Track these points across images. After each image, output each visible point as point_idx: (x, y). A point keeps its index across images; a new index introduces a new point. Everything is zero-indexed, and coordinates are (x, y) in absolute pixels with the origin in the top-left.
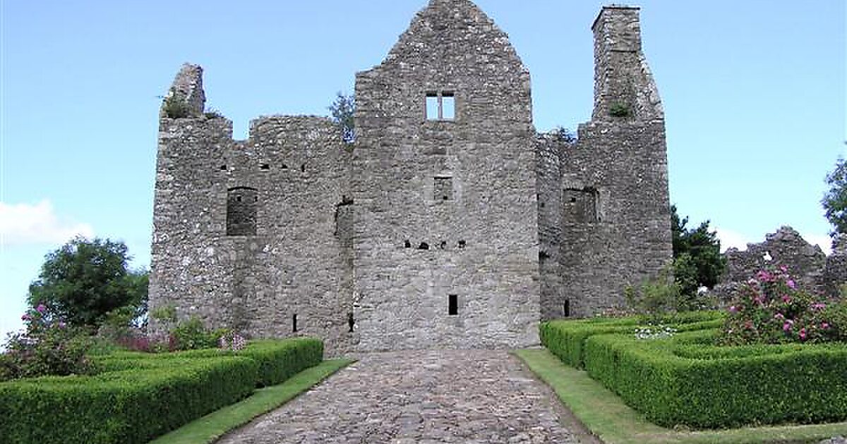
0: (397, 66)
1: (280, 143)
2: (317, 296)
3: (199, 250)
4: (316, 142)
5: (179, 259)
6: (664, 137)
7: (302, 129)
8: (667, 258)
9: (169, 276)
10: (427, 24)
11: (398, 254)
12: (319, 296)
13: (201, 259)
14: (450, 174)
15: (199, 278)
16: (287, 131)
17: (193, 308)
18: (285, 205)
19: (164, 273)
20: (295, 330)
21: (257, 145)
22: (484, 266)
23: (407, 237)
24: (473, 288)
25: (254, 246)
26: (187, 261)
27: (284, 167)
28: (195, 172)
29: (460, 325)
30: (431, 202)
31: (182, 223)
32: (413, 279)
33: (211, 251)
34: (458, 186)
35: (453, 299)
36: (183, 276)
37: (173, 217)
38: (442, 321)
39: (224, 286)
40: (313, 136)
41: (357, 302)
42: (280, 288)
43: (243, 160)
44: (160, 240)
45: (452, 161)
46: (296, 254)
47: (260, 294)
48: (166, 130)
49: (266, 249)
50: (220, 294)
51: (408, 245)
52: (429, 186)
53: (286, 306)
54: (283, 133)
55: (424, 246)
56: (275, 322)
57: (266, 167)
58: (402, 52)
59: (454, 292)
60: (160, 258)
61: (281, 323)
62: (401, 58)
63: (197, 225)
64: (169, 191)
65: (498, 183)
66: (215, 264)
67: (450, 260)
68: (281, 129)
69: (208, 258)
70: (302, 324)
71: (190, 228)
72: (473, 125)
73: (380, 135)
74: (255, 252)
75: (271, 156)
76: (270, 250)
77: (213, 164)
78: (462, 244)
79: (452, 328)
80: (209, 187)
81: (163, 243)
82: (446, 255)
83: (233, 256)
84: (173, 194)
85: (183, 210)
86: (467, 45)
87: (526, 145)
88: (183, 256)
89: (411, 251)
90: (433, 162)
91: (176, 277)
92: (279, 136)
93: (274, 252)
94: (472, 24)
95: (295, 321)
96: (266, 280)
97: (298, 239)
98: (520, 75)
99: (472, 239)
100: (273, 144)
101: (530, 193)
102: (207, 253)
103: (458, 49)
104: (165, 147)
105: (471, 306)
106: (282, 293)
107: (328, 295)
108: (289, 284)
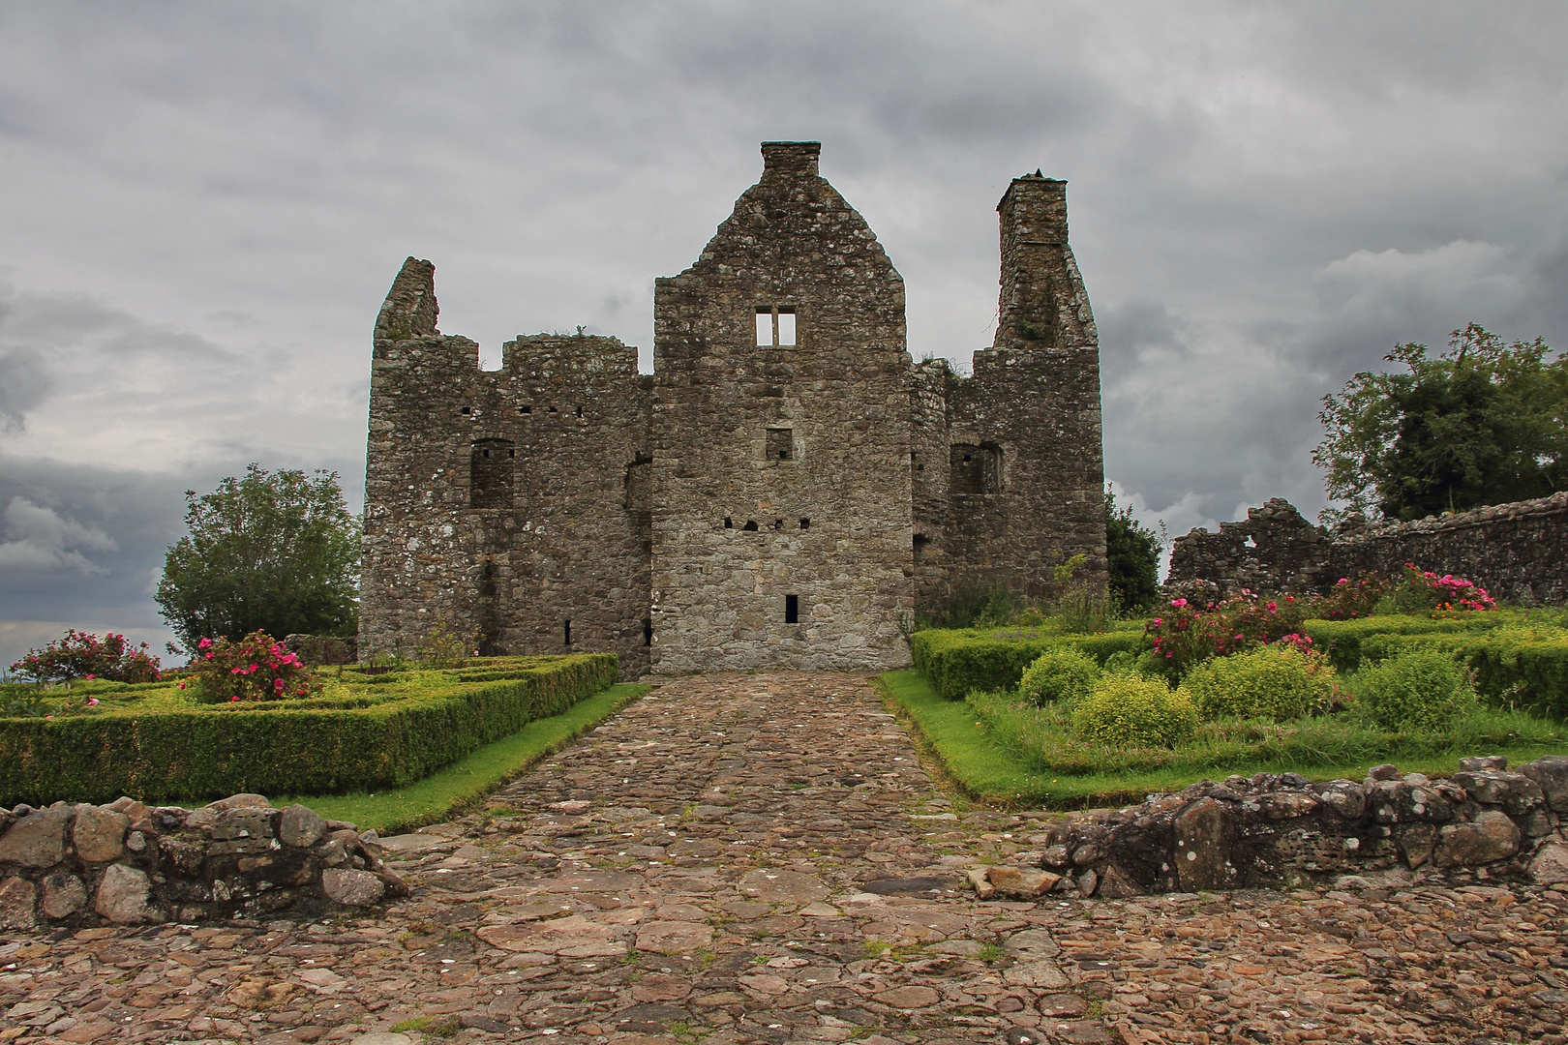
0: (715, 270)
1: (548, 376)
2: (598, 594)
3: (431, 529)
4: (598, 375)
5: (403, 541)
6: (1096, 372)
7: (578, 356)
9: (389, 565)
10: (758, 209)
11: (715, 538)
12: (601, 594)
13: (434, 542)
14: (789, 424)
15: (431, 568)
16: (556, 359)
17: (424, 610)
18: (554, 465)
19: (382, 561)
20: (568, 642)
21: (514, 378)
22: (835, 555)
23: (728, 513)
24: (819, 586)
25: (509, 524)
26: (414, 544)
27: (553, 410)
28: (426, 417)
29: (800, 637)
30: (760, 464)
31: (407, 490)
32: (735, 572)
33: (448, 530)
34: (800, 443)
35: (792, 602)
36: (409, 565)
37: (394, 481)
38: (778, 636)
39: (467, 580)
40: (594, 365)
41: (657, 604)
42: (546, 583)
43: (494, 401)
44: (376, 514)
45: (792, 406)
46: (570, 535)
47: (518, 593)
48: (384, 357)
49: (528, 526)
50: (461, 591)
51: (728, 524)
52: (760, 443)
53: (555, 608)
54: (550, 361)
55: (751, 526)
56: (538, 631)
57: (526, 409)
58: (722, 248)
59: (793, 591)
61: (548, 632)
62: (720, 258)
63: (429, 493)
64: (388, 444)
65: (857, 437)
66: (454, 548)
67: (790, 545)
68: (548, 356)
69: (444, 539)
70: (578, 634)
71: (418, 496)
72: (822, 355)
73: (690, 367)
74: (511, 532)
75: (533, 394)
76: (533, 529)
77: (450, 405)
78: (805, 523)
79: (790, 642)
80: (445, 439)
81: (380, 518)
82: (783, 538)
83: (480, 537)
84: (394, 448)
85: (408, 471)
86: (815, 241)
87: (897, 384)
88: (408, 537)
89: (733, 533)
90: (765, 407)
91: (399, 567)
92: (546, 365)
93: (537, 531)
94: (822, 210)
95: (568, 629)
96: (527, 572)
97: (572, 513)
98: (889, 284)
99: (819, 513)
100: (536, 378)
101: (901, 453)
102: (442, 533)
103: (801, 246)
104: (381, 381)
105: (816, 612)
106: (550, 590)
107: (615, 592)
108: (559, 577)
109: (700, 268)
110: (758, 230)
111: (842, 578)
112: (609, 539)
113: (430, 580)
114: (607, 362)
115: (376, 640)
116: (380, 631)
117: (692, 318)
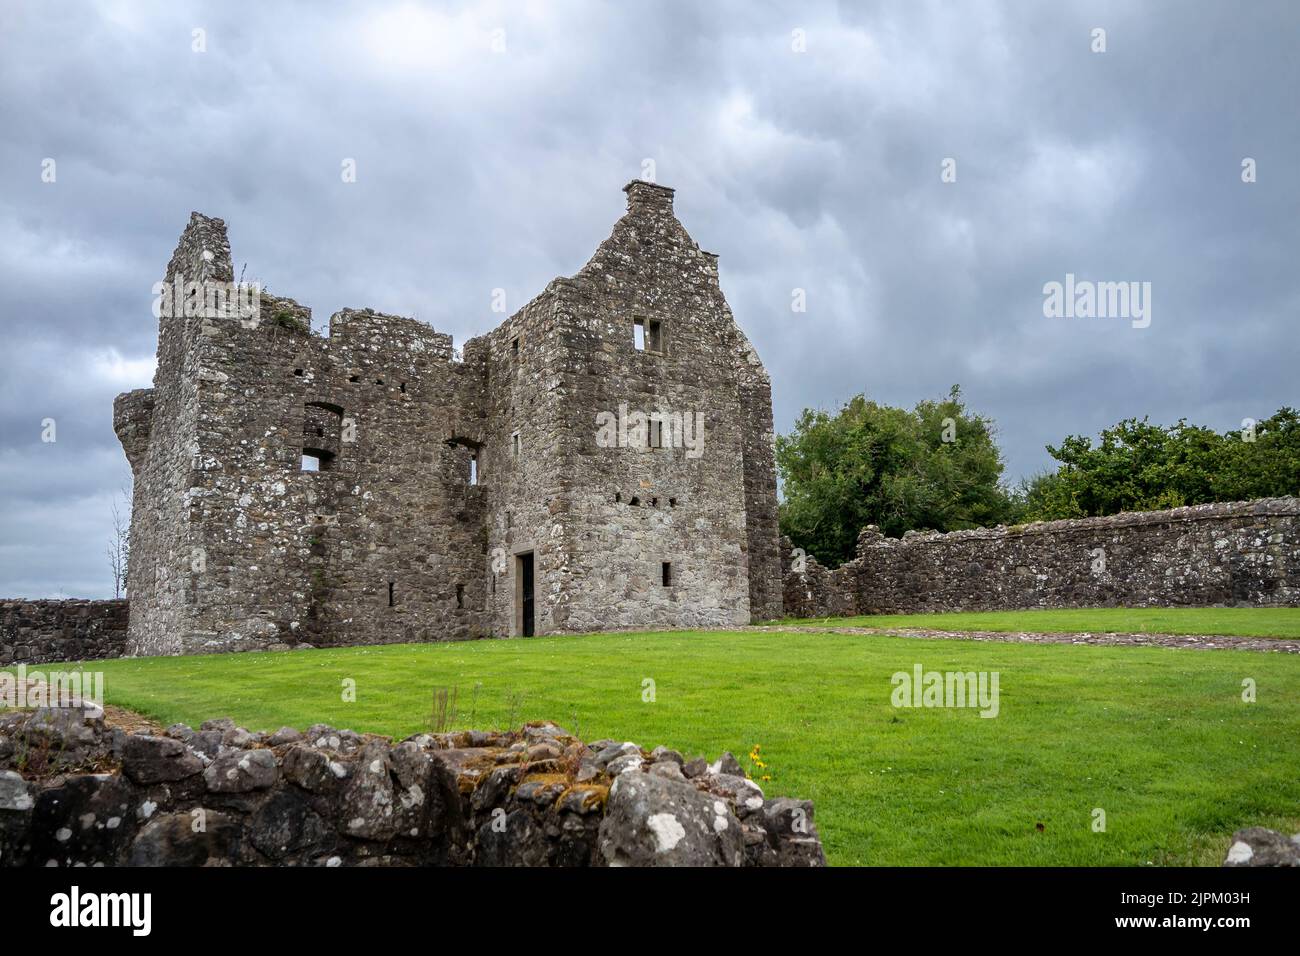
1: (376, 349)
2: (418, 559)
3: (264, 486)
4: (420, 355)
5: (235, 496)
7: (403, 336)
8: (774, 536)
9: (220, 520)
10: (633, 234)
11: (609, 510)
12: (421, 559)
13: (267, 499)
15: (263, 526)
16: (383, 335)
17: (255, 568)
18: (379, 433)
19: (213, 515)
20: (391, 605)
21: (345, 348)
22: (695, 531)
23: (618, 489)
24: (684, 556)
25: (340, 486)
26: (247, 499)
27: (380, 382)
28: (260, 374)
29: (674, 598)
31: (240, 444)
32: (624, 540)
33: (280, 488)
35: (666, 566)
36: (241, 521)
37: (226, 434)
38: (657, 595)
39: (298, 540)
40: (417, 345)
42: (373, 547)
43: (326, 368)
44: (207, 466)
45: (662, 402)
46: (394, 501)
47: (347, 555)
49: (357, 489)
50: (292, 550)
51: (618, 498)
53: (380, 571)
54: (378, 337)
55: (636, 502)
56: (365, 593)
58: (608, 259)
59: (668, 558)
60: (207, 493)
61: (374, 594)
62: (607, 269)
63: (262, 450)
64: (221, 396)
66: (287, 506)
67: (662, 520)
68: (377, 331)
69: (275, 497)
70: (401, 597)
71: (249, 451)
72: (681, 363)
73: (588, 360)
74: (340, 495)
75: (363, 365)
76: (361, 493)
77: (284, 365)
78: (673, 502)
79: (667, 602)
80: (278, 397)
81: (211, 470)
82: (658, 514)
83: (312, 498)
84: (227, 401)
85: (241, 425)
86: (674, 269)
87: (732, 395)
88: (240, 493)
89: (622, 506)
90: (644, 401)
91: (231, 523)
92: (373, 339)
93: (365, 496)
94: (677, 245)
95: (391, 591)
96: (355, 535)
97: (396, 481)
98: (723, 313)
99: (683, 497)
100: (365, 350)
101: (736, 450)
102: (275, 491)
103: (664, 271)
105: (684, 577)
106: (376, 553)
107: (433, 558)
108: (384, 541)
109: (591, 274)
110: (633, 252)
111: (701, 550)
112: (428, 507)
113: (264, 538)
114: (427, 345)
115: (205, 597)
116: (209, 588)
117: (589, 317)
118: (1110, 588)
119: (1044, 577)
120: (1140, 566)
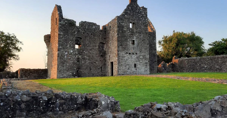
0: (125, 16)
1: (87, 28)
2: (94, 63)
3: (69, 51)
4: (94, 29)
5: (65, 53)
7: (91, 25)
9: (62, 57)
10: (130, 8)
11: (125, 55)
12: (95, 63)
13: (70, 53)
14: (134, 39)
15: (69, 58)
16: (88, 25)
17: (68, 64)
18: (88, 42)
20: (90, 70)
22: (140, 58)
23: (127, 52)
24: (138, 63)
25: (81, 51)
26: (66, 53)
27: (88, 33)
30: (131, 45)
31: (65, 44)
32: (128, 60)
33: (72, 51)
34: (135, 42)
35: (135, 64)
36: (66, 57)
37: (63, 43)
38: (133, 69)
40: (94, 27)
42: (87, 61)
43: (79, 31)
46: (90, 53)
47: (83, 62)
48: (61, 21)
50: (74, 61)
52: (131, 42)
53: (88, 65)
55: (130, 54)
57: (83, 33)
58: (126, 12)
59: (135, 63)
60: (60, 52)
61: (87, 68)
62: (125, 14)
63: (69, 45)
64: (62, 36)
65: (142, 42)
66: (73, 54)
67: (134, 57)
70: (92, 69)
71: (67, 45)
72: (138, 30)
73: (122, 30)
75: (85, 31)
76: (85, 52)
77: (72, 31)
78: (136, 54)
79: (135, 70)
80: (71, 36)
81: (61, 48)
82: (134, 56)
83: (77, 53)
84: (63, 37)
85: (65, 41)
86: (137, 13)
87: (147, 35)
88: (65, 52)
89: (127, 54)
90: (131, 37)
91: (64, 57)
92: (86, 26)
93: (86, 52)
94: (138, 9)
95: (90, 68)
96: (84, 59)
97: (91, 50)
98: (146, 21)
99: (138, 53)
100: (85, 28)
101: (148, 45)
102: (71, 52)
103: (135, 14)
104: (60, 26)
105: (138, 66)
106: (88, 62)
107: (97, 63)
108: (89, 60)
109: (123, 15)
110: (130, 11)
111: (141, 61)
112: (96, 54)
113: (69, 59)
114: (96, 27)
115: (60, 69)
117: (122, 23)
118: (218, 69)
119: (206, 66)
120: (224, 65)
